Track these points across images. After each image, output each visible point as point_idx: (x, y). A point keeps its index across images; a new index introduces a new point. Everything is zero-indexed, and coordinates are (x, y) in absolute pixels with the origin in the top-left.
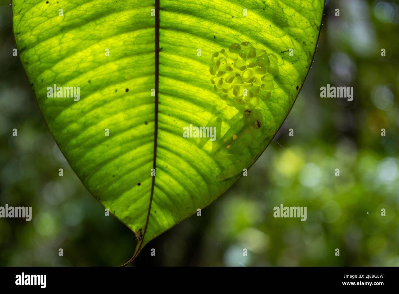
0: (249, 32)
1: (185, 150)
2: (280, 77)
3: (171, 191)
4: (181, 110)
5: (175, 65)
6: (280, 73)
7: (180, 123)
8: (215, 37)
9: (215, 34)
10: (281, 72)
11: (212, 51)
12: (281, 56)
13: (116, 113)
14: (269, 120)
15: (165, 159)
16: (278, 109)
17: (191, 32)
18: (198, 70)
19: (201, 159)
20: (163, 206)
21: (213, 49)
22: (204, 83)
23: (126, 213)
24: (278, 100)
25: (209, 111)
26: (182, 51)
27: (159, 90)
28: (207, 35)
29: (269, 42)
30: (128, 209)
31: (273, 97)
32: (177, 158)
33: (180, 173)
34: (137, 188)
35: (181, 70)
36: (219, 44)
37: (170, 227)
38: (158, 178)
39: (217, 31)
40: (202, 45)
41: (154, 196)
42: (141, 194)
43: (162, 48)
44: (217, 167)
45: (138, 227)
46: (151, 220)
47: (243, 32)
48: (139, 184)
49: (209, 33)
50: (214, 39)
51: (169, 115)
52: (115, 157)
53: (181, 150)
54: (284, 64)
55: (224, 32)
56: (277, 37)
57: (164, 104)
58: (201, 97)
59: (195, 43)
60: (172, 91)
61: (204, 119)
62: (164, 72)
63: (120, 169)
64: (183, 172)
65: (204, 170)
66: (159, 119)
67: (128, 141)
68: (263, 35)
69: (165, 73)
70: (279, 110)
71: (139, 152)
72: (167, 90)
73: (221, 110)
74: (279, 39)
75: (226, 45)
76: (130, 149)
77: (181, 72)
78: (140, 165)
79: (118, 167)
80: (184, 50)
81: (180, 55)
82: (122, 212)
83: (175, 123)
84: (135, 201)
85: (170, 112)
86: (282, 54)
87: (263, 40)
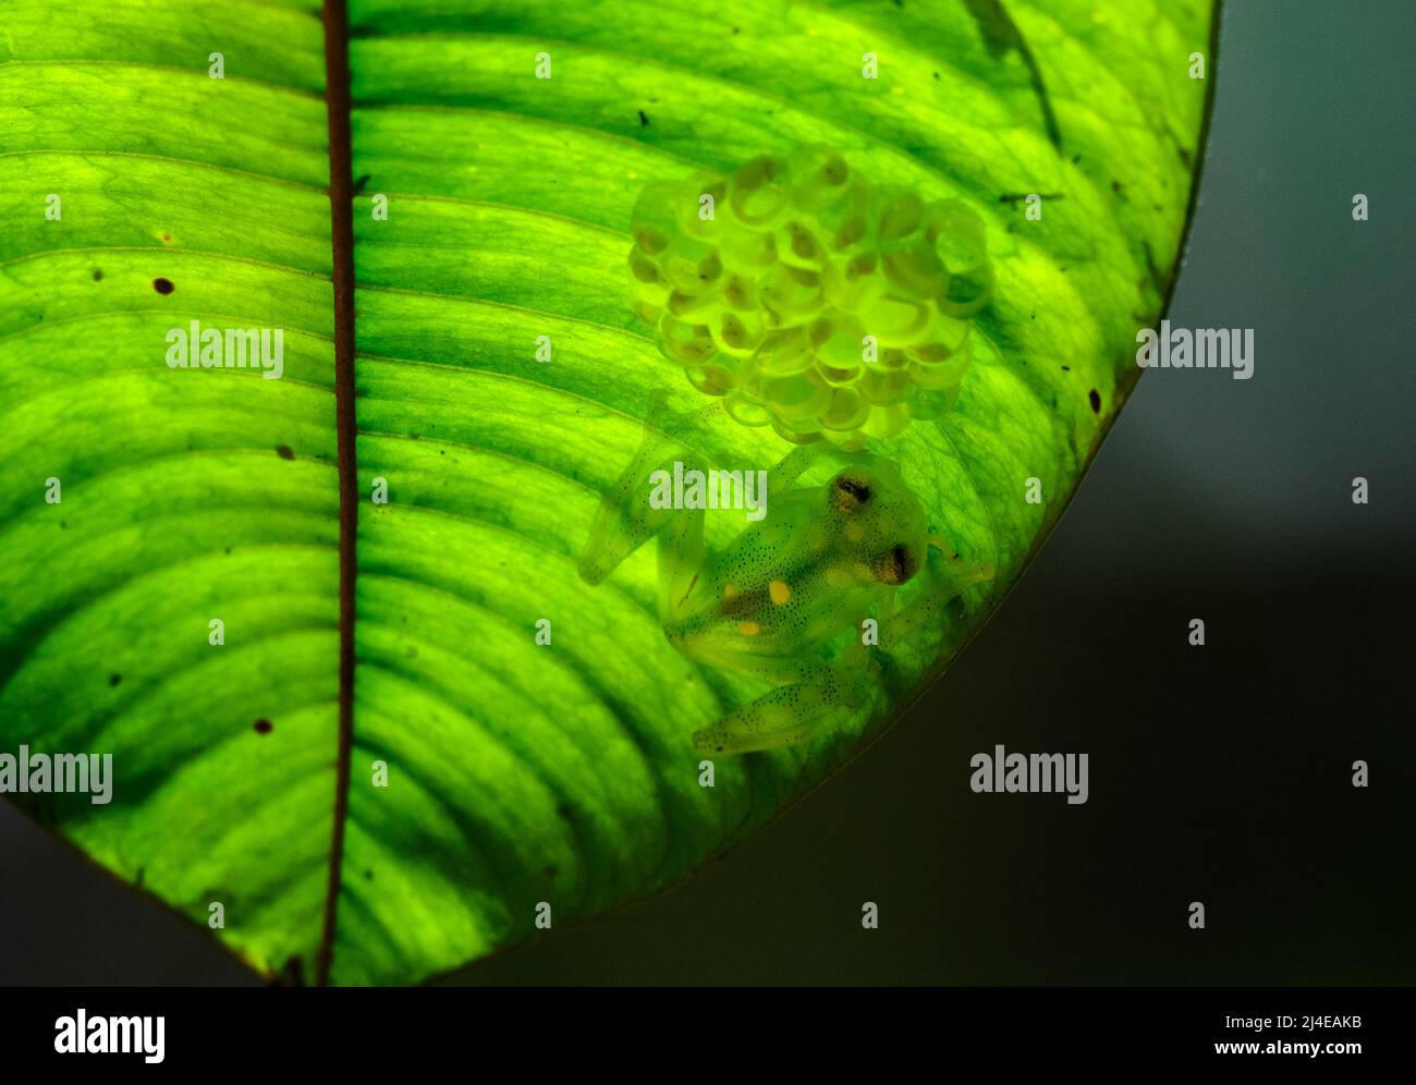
0: (826, 97)
1: (508, 575)
2: (1003, 309)
3: (444, 764)
4: (475, 407)
5: (438, 233)
6: (1002, 289)
7: (471, 463)
8: (644, 119)
9: (644, 105)
10: (1007, 287)
11: (633, 176)
12: (1003, 214)
13: (100, 370)
14: (956, 506)
15: (404, 620)
16: (1001, 464)
17: (518, 104)
18: (562, 246)
19: (602, 622)
20: (412, 846)
21: (637, 170)
22: (598, 301)
23: (205, 874)
24: (996, 418)
25: (630, 414)
26: (475, 182)
27: (359, 344)
28: (606, 111)
29: (932, 142)
30: (218, 852)
31: (972, 395)
32: (470, 612)
33: (492, 684)
34: (251, 742)
35: (470, 252)
36: (671, 151)
37: (456, 961)
38: (370, 707)
39: (658, 93)
40: (579, 153)
41: (354, 797)
42: (275, 773)
43: (365, 179)
44: (689, 677)
45: (278, 950)
46: (347, 918)
47: (792, 97)
48: (263, 727)
49: (614, 102)
50: (643, 130)
51: (414, 436)
52: (113, 581)
53: (484, 573)
54: (1016, 254)
55: (694, 94)
56: (973, 124)
57: (383, 395)
58: (584, 352)
59: (539, 145)
60: (425, 336)
61: (604, 442)
62: (379, 271)
63: (145, 640)
64: (502, 675)
65: (618, 676)
66: (362, 454)
67: (178, 507)
68: (899, 108)
69: (388, 270)
70: (1008, 467)
71: (250, 569)
72: (400, 338)
73: (693, 414)
74: (986, 135)
75: (709, 152)
76: (199, 549)
77: (470, 260)
78: (259, 633)
79: (133, 631)
80: (482, 177)
81: (462, 200)
82: (184, 865)
83: (450, 463)
84: (248, 807)
85: (419, 419)
86: (1005, 207)
87: (901, 133)
